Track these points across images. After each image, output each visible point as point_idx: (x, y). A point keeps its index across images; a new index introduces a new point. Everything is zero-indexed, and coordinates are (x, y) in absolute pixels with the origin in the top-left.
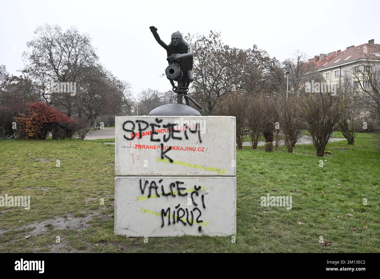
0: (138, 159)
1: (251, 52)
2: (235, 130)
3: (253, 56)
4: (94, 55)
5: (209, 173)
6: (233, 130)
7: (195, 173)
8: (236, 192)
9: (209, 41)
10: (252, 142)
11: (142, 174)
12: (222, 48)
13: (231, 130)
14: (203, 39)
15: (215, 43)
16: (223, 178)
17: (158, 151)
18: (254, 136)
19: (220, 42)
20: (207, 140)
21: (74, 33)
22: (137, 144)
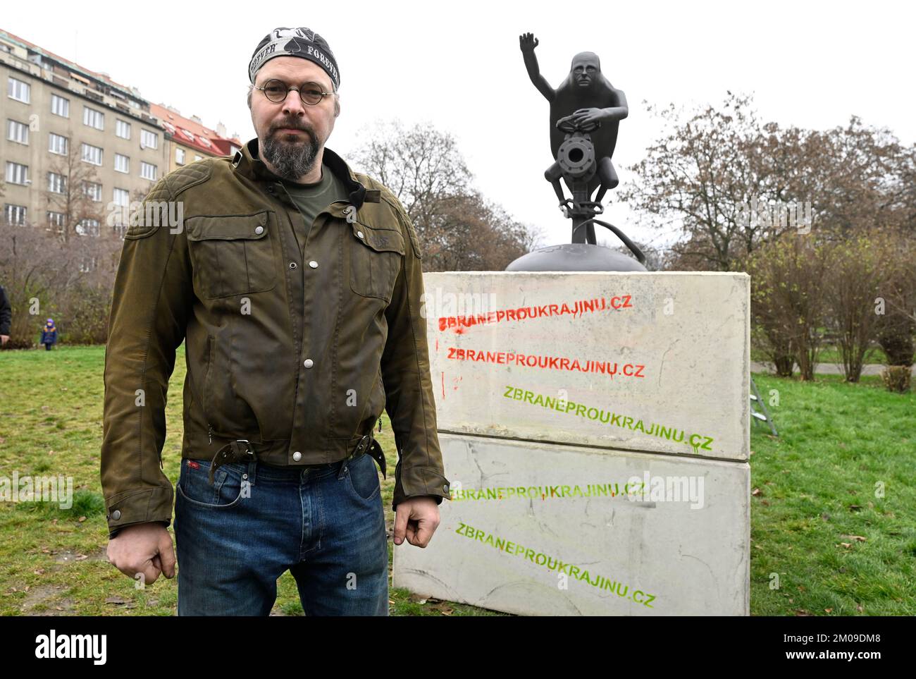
0: (456, 388)
1: (843, 135)
2: (746, 315)
3: (851, 145)
4: (465, 170)
5: (659, 445)
6: (741, 316)
7: (615, 440)
8: (749, 514)
9: (723, 117)
10: (845, 363)
11: (464, 428)
12: (758, 130)
13: (733, 316)
14: (708, 112)
15: (740, 118)
16: (704, 465)
17: (509, 368)
18: (850, 348)
19: (754, 115)
20: (653, 342)
21: (428, 130)
22: (455, 347)
